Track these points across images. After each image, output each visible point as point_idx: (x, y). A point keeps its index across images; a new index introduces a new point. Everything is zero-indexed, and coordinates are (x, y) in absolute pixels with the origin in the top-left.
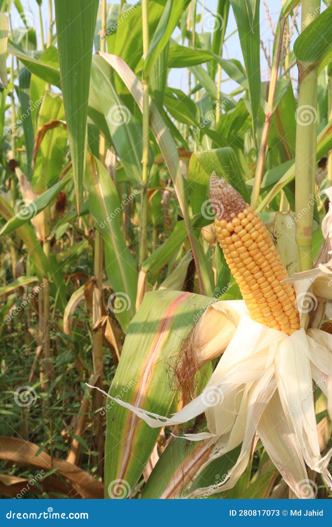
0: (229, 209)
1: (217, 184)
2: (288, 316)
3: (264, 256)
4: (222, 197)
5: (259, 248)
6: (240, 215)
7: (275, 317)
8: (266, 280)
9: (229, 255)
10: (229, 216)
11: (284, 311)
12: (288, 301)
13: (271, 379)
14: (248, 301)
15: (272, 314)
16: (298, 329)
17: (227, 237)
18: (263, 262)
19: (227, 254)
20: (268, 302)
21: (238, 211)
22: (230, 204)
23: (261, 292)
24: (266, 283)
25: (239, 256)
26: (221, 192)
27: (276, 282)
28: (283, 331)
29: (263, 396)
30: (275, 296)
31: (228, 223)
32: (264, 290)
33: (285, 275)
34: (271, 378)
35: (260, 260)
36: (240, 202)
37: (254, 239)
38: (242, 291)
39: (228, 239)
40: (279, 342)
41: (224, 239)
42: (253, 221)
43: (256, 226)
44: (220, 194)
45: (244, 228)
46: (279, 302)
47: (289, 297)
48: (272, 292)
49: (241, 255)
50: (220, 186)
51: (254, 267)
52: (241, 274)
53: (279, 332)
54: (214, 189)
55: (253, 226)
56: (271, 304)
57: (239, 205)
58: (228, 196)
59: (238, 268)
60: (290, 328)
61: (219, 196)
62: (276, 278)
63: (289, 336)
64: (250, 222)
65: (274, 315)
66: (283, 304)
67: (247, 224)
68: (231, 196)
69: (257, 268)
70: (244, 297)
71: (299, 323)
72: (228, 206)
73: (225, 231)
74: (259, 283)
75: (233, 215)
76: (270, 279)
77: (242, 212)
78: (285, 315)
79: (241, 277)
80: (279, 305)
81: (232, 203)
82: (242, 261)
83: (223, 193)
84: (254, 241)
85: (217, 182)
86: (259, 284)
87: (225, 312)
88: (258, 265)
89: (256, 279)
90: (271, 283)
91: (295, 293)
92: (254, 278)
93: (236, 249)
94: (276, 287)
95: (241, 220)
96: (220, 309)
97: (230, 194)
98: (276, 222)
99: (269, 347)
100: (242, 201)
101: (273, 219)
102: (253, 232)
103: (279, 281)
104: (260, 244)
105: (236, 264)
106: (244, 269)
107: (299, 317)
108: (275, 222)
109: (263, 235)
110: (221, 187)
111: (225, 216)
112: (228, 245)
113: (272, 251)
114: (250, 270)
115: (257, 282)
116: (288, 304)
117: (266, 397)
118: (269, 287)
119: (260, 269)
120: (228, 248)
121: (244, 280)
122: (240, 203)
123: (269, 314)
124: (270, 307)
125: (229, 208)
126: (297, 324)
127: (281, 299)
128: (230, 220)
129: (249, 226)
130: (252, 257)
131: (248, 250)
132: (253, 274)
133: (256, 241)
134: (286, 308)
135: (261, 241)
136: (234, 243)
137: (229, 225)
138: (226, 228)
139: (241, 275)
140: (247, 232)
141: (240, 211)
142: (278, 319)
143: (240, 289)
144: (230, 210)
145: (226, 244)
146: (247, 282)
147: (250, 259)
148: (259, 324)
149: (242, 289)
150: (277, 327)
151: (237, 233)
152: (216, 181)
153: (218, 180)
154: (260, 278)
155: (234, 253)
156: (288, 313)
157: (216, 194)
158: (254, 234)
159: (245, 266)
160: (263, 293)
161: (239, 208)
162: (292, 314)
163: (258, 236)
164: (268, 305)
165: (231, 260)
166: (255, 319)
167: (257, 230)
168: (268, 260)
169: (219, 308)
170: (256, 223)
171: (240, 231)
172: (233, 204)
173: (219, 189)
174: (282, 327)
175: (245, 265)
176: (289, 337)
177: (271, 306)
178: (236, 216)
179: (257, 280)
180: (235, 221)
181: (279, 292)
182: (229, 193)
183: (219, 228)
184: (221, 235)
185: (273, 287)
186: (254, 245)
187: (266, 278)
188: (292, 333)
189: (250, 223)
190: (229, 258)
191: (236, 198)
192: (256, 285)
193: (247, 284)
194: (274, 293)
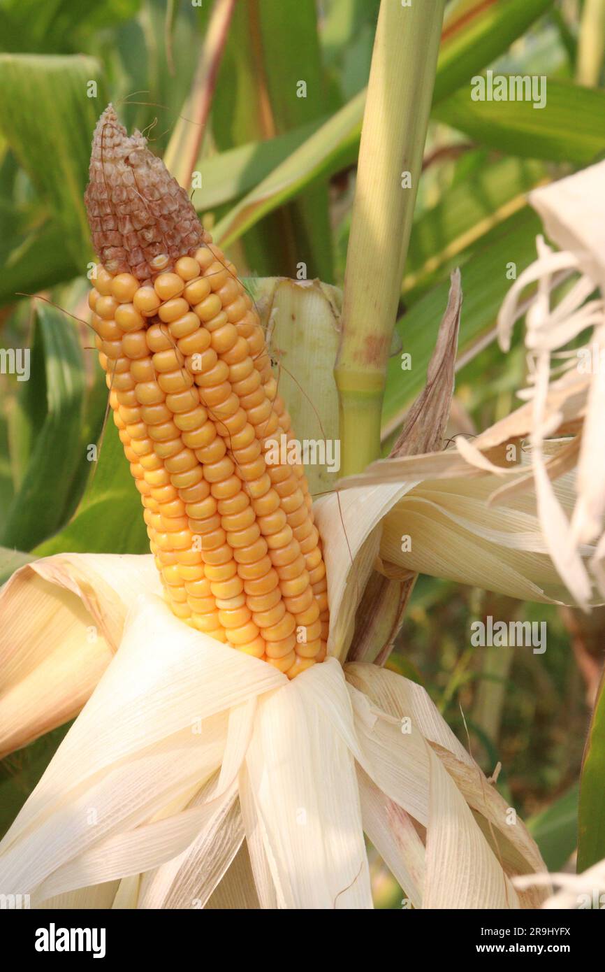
0: (150, 241)
1: (120, 152)
2: (294, 614)
3: (246, 409)
4: (132, 196)
5: (231, 381)
6: (185, 265)
7: (252, 613)
8: (242, 490)
9: (131, 394)
10: (147, 262)
11: (283, 598)
12: (300, 564)
13: (225, 821)
14: (168, 554)
15: (245, 605)
16: (320, 659)
17: (133, 332)
18: (239, 430)
19: (122, 390)
20: (237, 564)
21: (179, 250)
22: (157, 225)
23: (221, 526)
24: (241, 499)
25: (164, 402)
26: (129, 180)
27: (270, 500)
28: (272, 660)
29: (193, 878)
30: (262, 544)
31: (141, 286)
32: (231, 521)
33: (300, 479)
34: (223, 816)
35: (231, 422)
36: (188, 222)
37: (222, 349)
38: (152, 519)
39: (135, 339)
40: (261, 698)
41: (120, 339)
42: (222, 291)
43: (231, 308)
44: (124, 186)
45: (192, 308)
46: (273, 566)
47: (304, 554)
48: (254, 530)
49: (173, 399)
50: (127, 160)
51: (210, 442)
52: (163, 462)
53: (262, 663)
54: (109, 167)
55: (223, 308)
56: (247, 571)
57: (186, 230)
58: (152, 195)
59: (154, 442)
60: (296, 654)
61: (121, 191)
62: (273, 484)
63: (290, 679)
64: (213, 292)
65: (253, 607)
66: (287, 572)
67: (203, 299)
68: (161, 199)
69: (217, 446)
70: (157, 540)
71: (324, 640)
72: (147, 227)
73: (127, 312)
74: (219, 497)
75: (160, 260)
76: (253, 488)
77: (191, 254)
78: (287, 611)
79: (160, 472)
80: (273, 576)
81: (161, 219)
82: (172, 417)
83: (136, 185)
84: (220, 356)
85: (119, 145)
86: (217, 501)
87: (78, 592)
88: (223, 438)
89: (210, 484)
90: (255, 499)
91: (321, 543)
92: (203, 478)
93: (158, 374)
94: (270, 514)
95: (186, 282)
96: (64, 582)
97: (158, 190)
98: (274, 311)
99: (227, 712)
100: (194, 218)
101: (267, 300)
102: (220, 326)
103: (281, 497)
104: (237, 369)
105: (150, 425)
106: (172, 445)
107: (326, 621)
108: (270, 311)
109: (249, 340)
110: (132, 161)
111: (133, 262)
112: (131, 359)
113: (268, 397)
114: (193, 450)
115: (210, 494)
116: (297, 575)
117: (204, 879)
118: (249, 515)
119: (228, 452)
120: (128, 370)
121: (169, 483)
122: (187, 224)
123: (238, 602)
124: (243, 581)
125: (150, 235)
126: (319, 643)
127: (280, 556)
128: (150, 278)
129: (209, 304)
130: (206, 407)
131: (196, 386)
132: (201, 464)
133: (226, 357)
134: (293, 586)
135: (239, 360)
136: (151, 354)
137: (145, 295)
138: (132, 302)
139: (162, 466)
140: (202, 324)
141: (184, 252)
142: (262, 620)
143: (147, 515)
144: (153, 244)
145: (125, 356)
146: (177, 489)
147: (199, 414)
148: (199, 634)
149: (156, 512)
150: (255, 647)
151: (166, 324)
152: (117, 140)
153: (124, 139)
154: (224, 480)
155: (149, 389)
156: (296, 605)
157: (113, 183)
158: (222, 334)
159: (180, 437)
160: (226, 532)
161: (182, 242)
162: (308, 607)
163: (234, 342)
164: (237, 574)
165: (134, 411)
166: (186, 616)
167: (231, 321)
168: (254, 425)
169: (58, 575)
170: (233, 299)
171: (178, 317)
172: (164, 225)
173: (122, 167)
174: (272, 650)
175: (180, 434)
176: (291, 684)
177: (244, 577)
178: (172, 266)
179: (213, 488)
180: (166, 281)
181: (277, 533)
182: (154, 185)
183: (108, 301)
184: (112, 325)
185: (260, 513)
186: (219, 370)
187: (242, 482)
188: (300, 671)
189: (213, 295)
190: (128, 405)
191: (176, 207)
192: (207, 504)
193: (177, 497)
194: (262, 536)
